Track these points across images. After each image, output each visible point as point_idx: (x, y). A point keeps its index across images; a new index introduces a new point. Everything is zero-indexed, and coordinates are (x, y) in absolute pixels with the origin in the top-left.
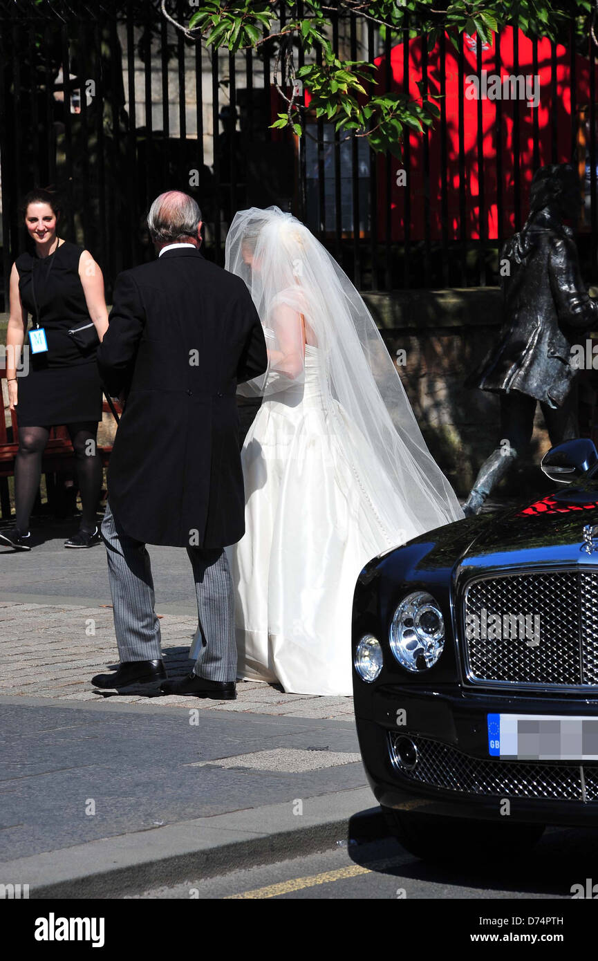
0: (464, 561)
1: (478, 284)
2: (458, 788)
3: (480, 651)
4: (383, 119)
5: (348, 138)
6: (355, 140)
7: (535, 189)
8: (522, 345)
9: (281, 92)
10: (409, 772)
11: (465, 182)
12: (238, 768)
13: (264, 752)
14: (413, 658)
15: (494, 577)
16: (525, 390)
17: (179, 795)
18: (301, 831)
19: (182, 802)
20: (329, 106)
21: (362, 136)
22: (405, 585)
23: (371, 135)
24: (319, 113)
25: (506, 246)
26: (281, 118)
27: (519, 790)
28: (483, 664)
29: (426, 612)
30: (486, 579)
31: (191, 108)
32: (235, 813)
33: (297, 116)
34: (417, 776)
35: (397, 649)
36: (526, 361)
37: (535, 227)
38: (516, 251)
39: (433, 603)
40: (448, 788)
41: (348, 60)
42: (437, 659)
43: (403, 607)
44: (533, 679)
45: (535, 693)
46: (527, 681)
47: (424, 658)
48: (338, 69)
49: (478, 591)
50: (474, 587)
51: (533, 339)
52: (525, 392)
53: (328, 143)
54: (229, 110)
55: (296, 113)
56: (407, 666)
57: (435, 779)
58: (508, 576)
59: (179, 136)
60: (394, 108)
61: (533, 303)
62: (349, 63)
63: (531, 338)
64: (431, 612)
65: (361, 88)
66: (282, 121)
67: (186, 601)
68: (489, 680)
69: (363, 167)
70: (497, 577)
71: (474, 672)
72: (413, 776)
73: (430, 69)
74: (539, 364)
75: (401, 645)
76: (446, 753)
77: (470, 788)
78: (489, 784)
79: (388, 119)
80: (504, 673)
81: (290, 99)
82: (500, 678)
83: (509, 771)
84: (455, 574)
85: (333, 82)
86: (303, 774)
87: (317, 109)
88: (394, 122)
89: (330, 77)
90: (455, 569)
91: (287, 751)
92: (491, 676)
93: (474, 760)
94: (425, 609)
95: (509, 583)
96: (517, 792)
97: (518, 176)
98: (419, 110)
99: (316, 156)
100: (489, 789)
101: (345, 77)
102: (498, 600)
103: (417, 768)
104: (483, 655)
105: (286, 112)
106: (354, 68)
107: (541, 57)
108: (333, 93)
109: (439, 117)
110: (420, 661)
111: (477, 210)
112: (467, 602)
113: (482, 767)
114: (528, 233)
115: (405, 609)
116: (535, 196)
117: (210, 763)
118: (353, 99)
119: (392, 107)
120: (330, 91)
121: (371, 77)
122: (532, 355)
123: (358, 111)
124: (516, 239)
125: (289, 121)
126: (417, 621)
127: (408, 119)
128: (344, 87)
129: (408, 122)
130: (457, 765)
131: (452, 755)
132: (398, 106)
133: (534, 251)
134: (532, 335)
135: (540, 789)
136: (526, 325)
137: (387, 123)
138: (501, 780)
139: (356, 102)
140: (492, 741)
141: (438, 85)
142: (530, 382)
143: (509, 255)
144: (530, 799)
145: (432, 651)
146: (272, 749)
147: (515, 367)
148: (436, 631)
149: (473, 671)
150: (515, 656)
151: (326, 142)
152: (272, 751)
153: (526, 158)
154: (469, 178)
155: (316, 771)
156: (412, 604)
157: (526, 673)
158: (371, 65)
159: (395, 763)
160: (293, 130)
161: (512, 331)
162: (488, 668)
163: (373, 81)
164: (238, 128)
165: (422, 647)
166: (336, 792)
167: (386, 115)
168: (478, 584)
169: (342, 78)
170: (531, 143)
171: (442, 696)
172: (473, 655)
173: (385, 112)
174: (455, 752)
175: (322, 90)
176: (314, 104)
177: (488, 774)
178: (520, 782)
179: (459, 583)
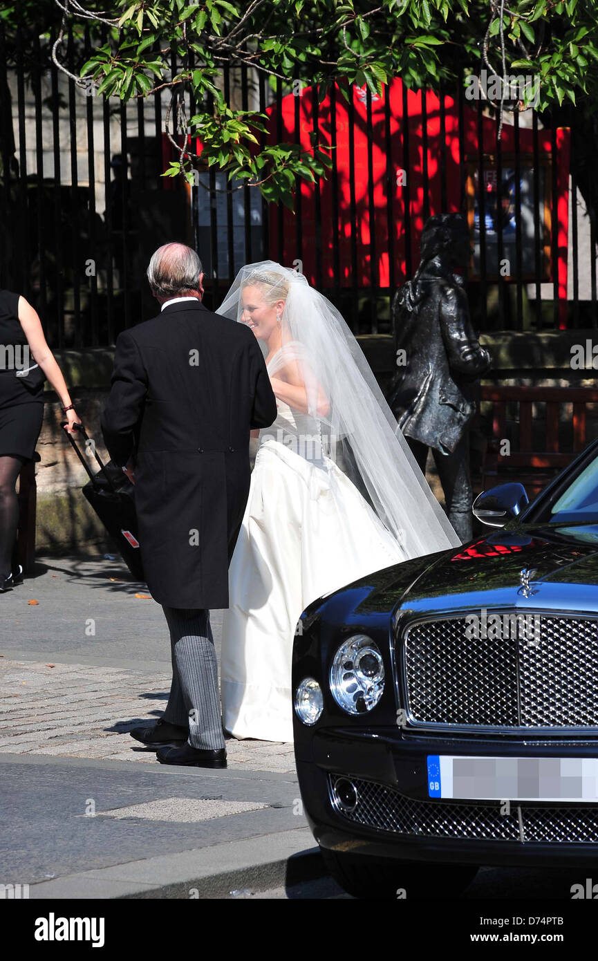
0: (403, 605)
1: (370, 332)
2: (398, 829)
3: (420, 693)
4: (276, 169)
5: (240, 187)
6: (247, 189)
7: (426, 238)
8: (414, 393)
9: (173, 141)
10: (349, 813)
11: (356, 231)
12: (131, 819)
13: (156, 802)
14: (353, 701)
15: (434, 621)
16: (417, 437)
17: (71, 847)
18: (195, 882)
19: (74, 854)
20: (221, 154)
21: (255, 185)
22: (344, 629)
23: (263, 185)
24: (211, 161)
25: (397, 294)
26: (173, 167)
27: (458, 831)
28: (422, 706)
29: (366, 656)
30: (426, 622)
31: (83, 156)
32: (128, 864)
33: (189, 164)
34: (357, 818)
35: (338, 692)
36: (418, 408)
37: (426, 276)
38: (407, 299)
39: (372, 646)
40: (388, 830)
41: (239, 110)
42: (376, 702)
43: (343, 650)
44: (472, 721)
45: (473, 735)
46: (465, 722)
47: (364, 701)
48: (230, 119)
49: (418, 635)
50: (414, 630)
51: (425, 387)
52: (417, 439)
53: (221, 191)
54: (120, 157)
55: (188, 163)
56: (347, 709)
57: (375, 821)
58: (447, 619)
59: (70, 184)
60: (287, 158)
61: (425, 351)
62: (241, 113)
63: (423, 386)
64: (371, 656)
65: (253, 138)
66: (174, 170)
67: (79, 650)
68: (428, 723)
69: (256, 215)
70: (436, 621)
71: (414, 715)
72: (352, 818)
73: (320, 121)
74: (430, 411)
75: (341, 688)
76: (385, 795)
77: (409, 828)
78: (428, 825)
79: (280, 169)
80: (444, 715)
81: (182, 148)
82: (439, 720)
83: (449, 812)
84: (395, 618)
85: (225, 132)
86: (197, 824)
87: (209, 158)
88: (287, 172)
89: (221, 127)
90: (394, 613)
91: (181, 801)
92: (430, 718)
93: (414, 802)
94: (365, 652)
95: (447, 626)
96: (456, 833)
97: (408, 224)
98: (310, 160)
99: (208, 204)
100: (429, 830)
101: (236, 126)
102: (437, 643)
103: (357, 810)
104: (422, 697)
105: (178, 160)
106: (245, 118)
107: (429, 108)
108: (225, 142)
109: (331, 167)
110: (361, 704)
111: (368, 258)
112: (406, 645)
113: (422, 809)
114: (419, 281)
115: (344, 653)
116: (425, 245)
117: (103, 814)
118: (245, 148)
119: (284, 157)
120: (222, 140)
121: (263, 126)
122: (424, 402)
123: (250, 161)
124: (408, 287)
125: (181, 170)
126: (357, 664)
127: (301, 169)
128: (236, 137)
129: (300, 171)
130: (396, 807)
131: (393, 797)
132: (291, 156)
133: (425, 298)
134: (424, 382)
135: (479, 830)
136: (417, 373)
137: (279, 173)
138: (441, 821)
139: (247, 150)
140: (431, 783)
141: (329, 137)
142: (422, 429)
143: (401, 303)
144: (469, 840)
145: (371, 693)
146: (166, 799)
147: (408, 414)
148: (375, 674)
149: (412, 713)
150: (454, 699)
151: (218, 191)
152: (165, 801)
153: (416, 207)
154: (360, 226)
155: (210, 821)
156: (352, 647)
157: (465, 715)
158: (263, 115)
159: (335, 805)
160: (185, 178)
161: (403, 378)
162: (428, 711)
163: (265, 131)
164: (129, 176)
165: (362, 690)
166: (229, 842)
167: (279, 164)
168: (417, 627)
169: (234, 128)
170: (421, 193)
171: (382, 738)
172: (412, 698)
173: (278, 162)
174: (395, 793)
175: (214, 139)
176: (206, 153)
177: (427, 815)
178: (459, 823)
179: (399, 627)
